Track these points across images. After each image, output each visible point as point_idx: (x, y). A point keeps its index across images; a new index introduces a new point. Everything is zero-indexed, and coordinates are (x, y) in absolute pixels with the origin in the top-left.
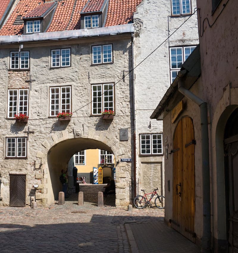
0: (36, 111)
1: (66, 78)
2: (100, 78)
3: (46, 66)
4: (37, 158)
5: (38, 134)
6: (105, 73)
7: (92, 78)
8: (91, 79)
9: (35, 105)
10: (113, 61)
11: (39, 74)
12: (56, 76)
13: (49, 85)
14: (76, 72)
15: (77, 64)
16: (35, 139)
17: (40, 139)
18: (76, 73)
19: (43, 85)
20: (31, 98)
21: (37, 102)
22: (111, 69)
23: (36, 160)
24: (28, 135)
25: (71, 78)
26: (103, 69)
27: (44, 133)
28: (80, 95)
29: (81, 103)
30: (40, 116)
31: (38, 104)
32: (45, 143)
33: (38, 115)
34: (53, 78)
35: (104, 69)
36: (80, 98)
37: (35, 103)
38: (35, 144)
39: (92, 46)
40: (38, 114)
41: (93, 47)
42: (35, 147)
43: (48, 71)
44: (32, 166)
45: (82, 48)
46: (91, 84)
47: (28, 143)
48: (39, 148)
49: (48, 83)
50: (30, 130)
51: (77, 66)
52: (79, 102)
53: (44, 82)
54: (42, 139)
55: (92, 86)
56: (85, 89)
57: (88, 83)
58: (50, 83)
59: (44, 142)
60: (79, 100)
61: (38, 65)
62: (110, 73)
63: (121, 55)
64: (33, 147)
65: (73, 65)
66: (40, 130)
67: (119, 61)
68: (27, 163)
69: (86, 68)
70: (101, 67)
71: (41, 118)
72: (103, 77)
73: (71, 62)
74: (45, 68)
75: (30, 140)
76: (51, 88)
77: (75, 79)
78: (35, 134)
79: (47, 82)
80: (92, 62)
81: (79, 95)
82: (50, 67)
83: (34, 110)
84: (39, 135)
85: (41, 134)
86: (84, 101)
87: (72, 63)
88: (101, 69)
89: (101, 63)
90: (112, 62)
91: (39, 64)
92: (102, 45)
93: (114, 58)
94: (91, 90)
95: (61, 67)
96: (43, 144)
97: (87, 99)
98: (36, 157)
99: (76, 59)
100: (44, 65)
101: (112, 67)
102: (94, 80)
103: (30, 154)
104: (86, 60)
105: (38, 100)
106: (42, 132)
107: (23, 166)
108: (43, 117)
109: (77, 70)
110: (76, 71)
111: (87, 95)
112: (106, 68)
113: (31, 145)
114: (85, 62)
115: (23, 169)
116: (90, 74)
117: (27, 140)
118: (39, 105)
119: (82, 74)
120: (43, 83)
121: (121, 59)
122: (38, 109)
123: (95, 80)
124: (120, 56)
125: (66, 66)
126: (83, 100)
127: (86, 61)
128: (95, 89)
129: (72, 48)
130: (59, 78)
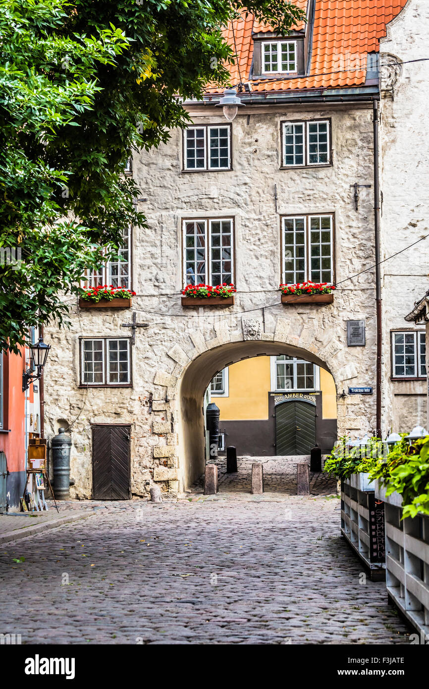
0: (150, 276)
1: (220, 198)
2: (301, 200)
3: (171, 168)
4: (156, 387)
5: (158, 331)
6: (313, 190)
7: (283, 200)
8: (279, 202)
9: (148, 260)
10: (331, 162)
11: (154, 186)
12: (196, 192)
13: (180, 213)
14: (245, 184)
15: (245, 164)
16: (151, 343)
17: (163, 343)
18: (244, 187)
19: (164, 213)
20: (138, 244)
21: (152, 254)
22: (326, 180)
23: (153, 391)
24: (134, 333)
25: (232, 199)
26: (308, 180)
27: (172, 328)
28: (255, 241)
29: (257, 258)
30: (162, 289)
31: (156, 258)
32: (175, 352)
33: (155, 286)
34: (189, 197)
35: (311, 181)
36: (255, 247)
37: (149, 256)
38: (150, 354)
39: (282, 122)
40: (157, 284)
41: (284, 125)
42: (150, 362)
43: (177, 178)
44: (144, 406)
45: (257, 125)
46: (281, 215)
47: (134, 351)
48: (160, 363)
49: (177, 208)
50: (139, 321)
51: (248, 171)
52: (254, 257)
53: (168, 206)
54: (166, 344)
55: (283, 218)
56: (267, 226)
57: (273, 211)
58: (182, 208)
59: (173, 350)
60: (252, 253)
61: (153, 163)
62: (325, 189)
63: (350, 148)
64: (146, 361)
65: (237, 167)
66: (163, 321)
67: (346, 160)
68: (133, 397)
69: (268, 176)
70: (305, 175)
71: (164, 292)
72: (308, 198)
73: (233, 160)
74: (168, 172)
75: (138, 343)
76: (184, 221)
77: (242, 201)
78: (151, 331)
79: (175, 205)
80: (282, 161)
81: (252, 240)
82: (182, 168)
83: (146, 274)
84: (160, 332)
85: (163, 331)
86: (266, 256)
87: (235, 163)
88: (304, 180)
89: (304, 164)
90: (328, 163)
91: (155, 162)
92: (305, 121)
93: (334, 155)
94: (281, 229)
95: (207, 171)
96: (170, 353)
97: (271, 251)
98: (154, 384)
99: (245, 153)
100: (168, 163)
101: (329, 175)
102: (286, 205)
103: (138, 377)
104: (269, 156)
105: (154, 250)
106: (167, 327)
107: (122, 405)
108: (168, 292)
109: (248, 180)
110: (244, 182)
111: (272, 241)
112: (314, 177)
113: (141, 356)
114: (265, 161)
115: (123, 413)
116: (279, 191)
117: (132, 344)
118: (156, 261)
119: (260, 191)
120: (167, 208)
121: (350, 156)
122: (154, 270)
123: (290, 205)
124: (349, 150)
125: (219, 168)
126: (262, 252)
127: (269, 159)
128: (289, 226)
129: (234, 125)
130: (205, 196)
